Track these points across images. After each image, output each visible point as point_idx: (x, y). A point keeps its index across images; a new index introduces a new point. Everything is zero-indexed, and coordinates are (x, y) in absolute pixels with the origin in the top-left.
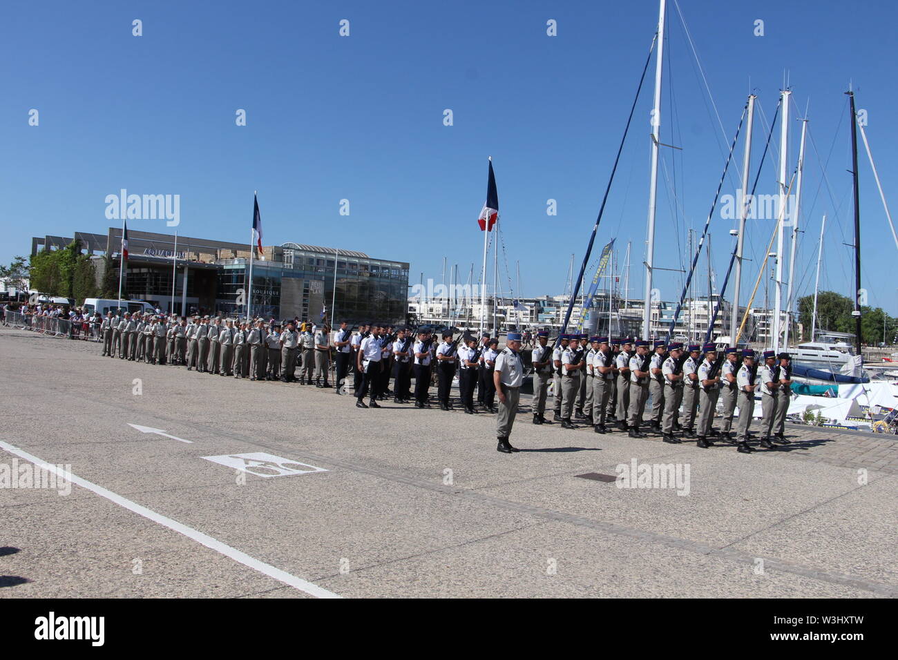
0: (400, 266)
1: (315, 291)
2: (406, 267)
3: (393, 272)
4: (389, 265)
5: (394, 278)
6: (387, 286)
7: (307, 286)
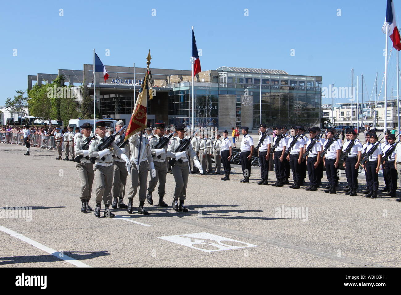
0: (313, 79)
1: (246, 103)
2: (319, 79)
3: (308, 85)
4: (305, 79)
5: (310, 90)
6: (304, 96)
7: (239, 100)
